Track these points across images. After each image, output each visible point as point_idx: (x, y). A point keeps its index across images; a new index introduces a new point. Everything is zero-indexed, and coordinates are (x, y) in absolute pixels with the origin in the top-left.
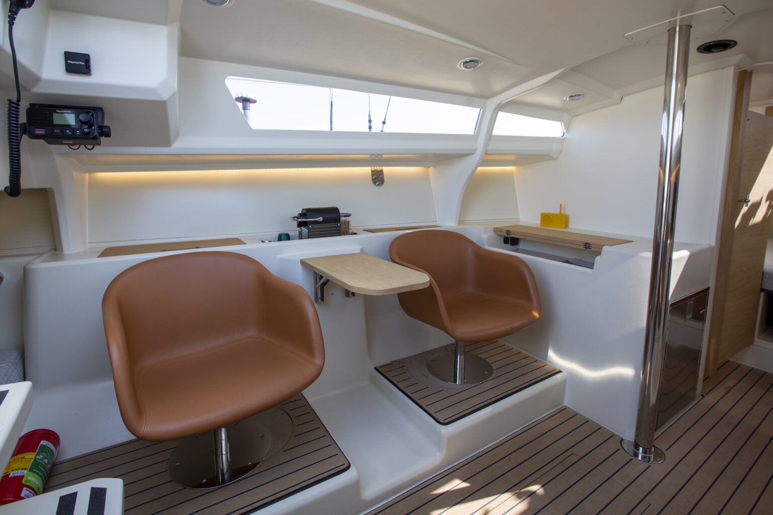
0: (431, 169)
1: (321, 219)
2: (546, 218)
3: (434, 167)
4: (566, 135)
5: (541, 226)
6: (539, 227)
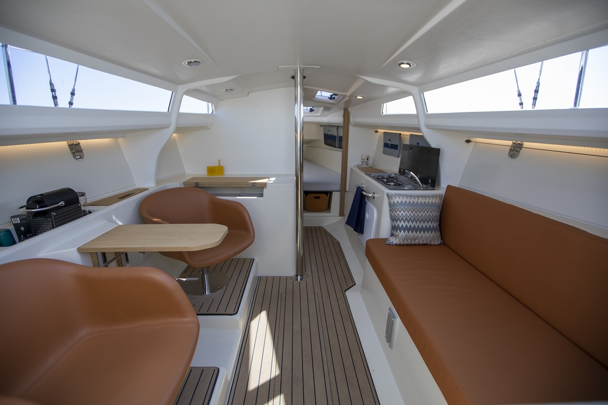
0: (121, 140)
1: (62, 203)
2: (211, 170)
3: (124, 137)
4: (214, 112)
5: (208, 175)
6: (207, 177)
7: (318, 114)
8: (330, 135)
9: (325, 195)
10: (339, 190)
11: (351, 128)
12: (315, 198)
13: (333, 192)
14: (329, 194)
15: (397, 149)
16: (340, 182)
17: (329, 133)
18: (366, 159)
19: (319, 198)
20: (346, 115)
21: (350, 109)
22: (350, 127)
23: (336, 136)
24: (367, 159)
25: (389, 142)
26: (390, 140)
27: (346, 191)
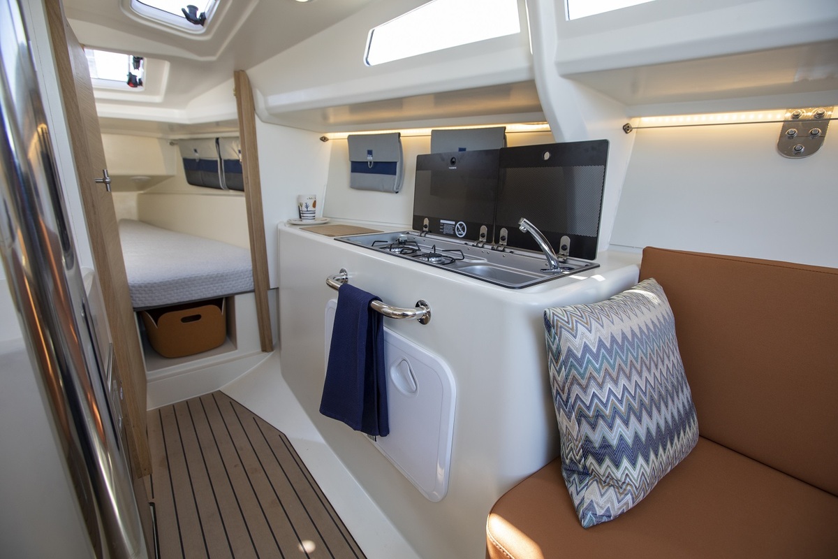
7: (158, 99)
8: (201, 160)
9: (214, 307)
10: (252, 287)
11: (262, 129)
12: (185, 320)
13: (237, 298)
14: (224, 303)
15: (395, 174)
16: (251, 268)
17: (197, 156)
18: (310, 203)
19: (198, 317)
20: (244, 92)
21: (253, 73)
22: (259, 124)
23: (217, 161)
24: (314, 205)
25: (370, 158)
26: (370, 153)
27: (269, 289)
